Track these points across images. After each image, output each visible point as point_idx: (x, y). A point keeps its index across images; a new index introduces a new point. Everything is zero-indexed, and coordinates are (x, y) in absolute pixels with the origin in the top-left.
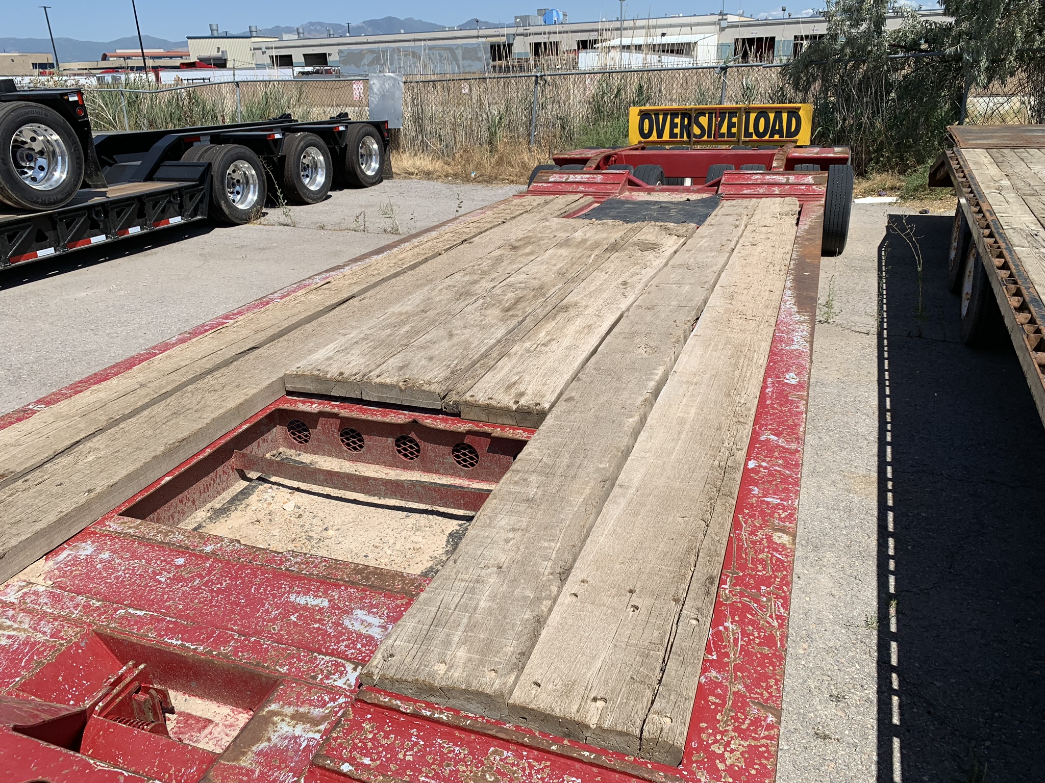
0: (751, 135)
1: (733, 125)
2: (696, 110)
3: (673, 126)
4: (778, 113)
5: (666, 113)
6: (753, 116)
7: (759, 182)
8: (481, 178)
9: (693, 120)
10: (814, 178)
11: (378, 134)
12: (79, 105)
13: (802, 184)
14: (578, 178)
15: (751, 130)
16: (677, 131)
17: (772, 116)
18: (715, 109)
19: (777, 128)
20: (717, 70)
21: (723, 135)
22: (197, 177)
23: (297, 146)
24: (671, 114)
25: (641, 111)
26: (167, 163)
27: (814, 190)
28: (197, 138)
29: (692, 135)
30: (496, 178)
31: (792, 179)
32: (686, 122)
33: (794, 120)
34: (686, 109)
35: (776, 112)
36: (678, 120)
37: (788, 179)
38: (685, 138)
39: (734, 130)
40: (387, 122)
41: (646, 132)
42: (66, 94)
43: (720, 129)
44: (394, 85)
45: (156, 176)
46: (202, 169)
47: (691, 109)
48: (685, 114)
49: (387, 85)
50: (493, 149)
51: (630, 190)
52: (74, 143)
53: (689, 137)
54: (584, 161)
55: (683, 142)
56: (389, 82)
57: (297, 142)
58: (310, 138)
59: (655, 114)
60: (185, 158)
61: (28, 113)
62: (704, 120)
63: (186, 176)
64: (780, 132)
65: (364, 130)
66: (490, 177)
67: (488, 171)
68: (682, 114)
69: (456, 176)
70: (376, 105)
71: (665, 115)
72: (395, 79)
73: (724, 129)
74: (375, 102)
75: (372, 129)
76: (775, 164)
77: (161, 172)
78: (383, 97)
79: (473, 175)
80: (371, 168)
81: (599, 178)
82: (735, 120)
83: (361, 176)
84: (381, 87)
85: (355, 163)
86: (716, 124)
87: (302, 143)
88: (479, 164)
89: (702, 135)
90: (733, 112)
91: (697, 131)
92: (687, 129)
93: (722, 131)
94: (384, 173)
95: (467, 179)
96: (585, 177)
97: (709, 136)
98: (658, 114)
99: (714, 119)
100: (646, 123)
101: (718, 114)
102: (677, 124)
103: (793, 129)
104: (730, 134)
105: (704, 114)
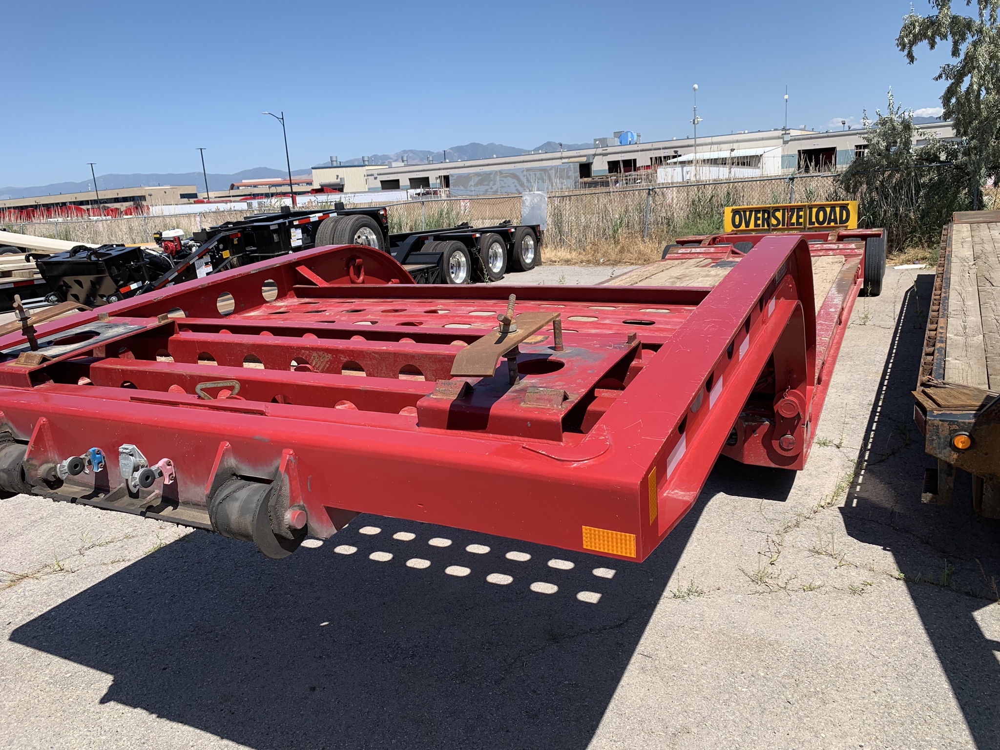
0: (814, 223)
1: (801, 217)
2: (773, 207)
3: (757, 219)
4: (833, 208)
5: (751, 210)
6: (814, 210)
7: (819, 248)
8: (608, 263)
9: (771, 214)
10: (856, 245)
11: (534, 234)
12: (385, 216)
13: (848, 249)
14: (698, 250)
15: (814, 220)
16: (760, 222)
17: (828, 210)
18: (787, 206)
19: (833, 218)
20: (787, 180)
21: (793, 224)
22: (436, 261)
23: (488, 242)
24: (755, 211)
25: (733, 210)
26: (412, 253)
27: (856, 252)
28: (426, 238)
29: (771, 225)
30: (620, 262)
31: (841, 246)
32: (766, 216)
33: (844, 212)
34: (766, 207)
35: (831, 207)
36: (760, 215)
37: (838, 246)
38: (766, 227)
39: (801, 220)
40: (539, 225)
41: (737, 224)
42: (379, 210)
43: (791, 220)
44: (541, 200)
45: (407, 261)
46: (438, 256)
47: (769, 208)
48: (765, 210)
49: (536, 200)
50: (617, 242)
51: (732, 257)
52: (381, 239)
53: (768, 226)
54: (699, 242)
55: (765, 229)
56: (537, 198)
57: (488, 239)
58: (495, 237)
59: (743, 211)
60: (423, 250)
61: (363, 221)
62: (779, 214)
63: (428, 260)
64: (835, 221)
65: (526, 231)
66: (615, 261)
67: (613, 257)
68: (763, 211)
69: (589, 262)
70: (527, 214)
71: (751, 212)
72: (542, 196)
73: (794, 220)
74: (527, 212)
75: (530, 230)
76: (829, 238)
77: (409, 259)
78: (533, 208)
79: (601, 261)
80: (529, 258)
81: (712, 250)
82: (801, 213)
83: (523, 263)
84: (531, 201)
85: (520, 254)
86: (788, 217)
87: (491, 240)
88: (606, 252)
89: (778, 224)
90: (800, 208)
91: (774, 222)
92: (768, 221)
93: (792, 222)
94: (537, 262)
95: (597, 263)
96: (703, 250)
97: (783, 225)
98: (746, 211)
99: (786, 213)
100: (737, 217)
101: (789, 210)
102: (760, 217)
103: (844, 218)
104: (798, 223)
105: (779, 210)
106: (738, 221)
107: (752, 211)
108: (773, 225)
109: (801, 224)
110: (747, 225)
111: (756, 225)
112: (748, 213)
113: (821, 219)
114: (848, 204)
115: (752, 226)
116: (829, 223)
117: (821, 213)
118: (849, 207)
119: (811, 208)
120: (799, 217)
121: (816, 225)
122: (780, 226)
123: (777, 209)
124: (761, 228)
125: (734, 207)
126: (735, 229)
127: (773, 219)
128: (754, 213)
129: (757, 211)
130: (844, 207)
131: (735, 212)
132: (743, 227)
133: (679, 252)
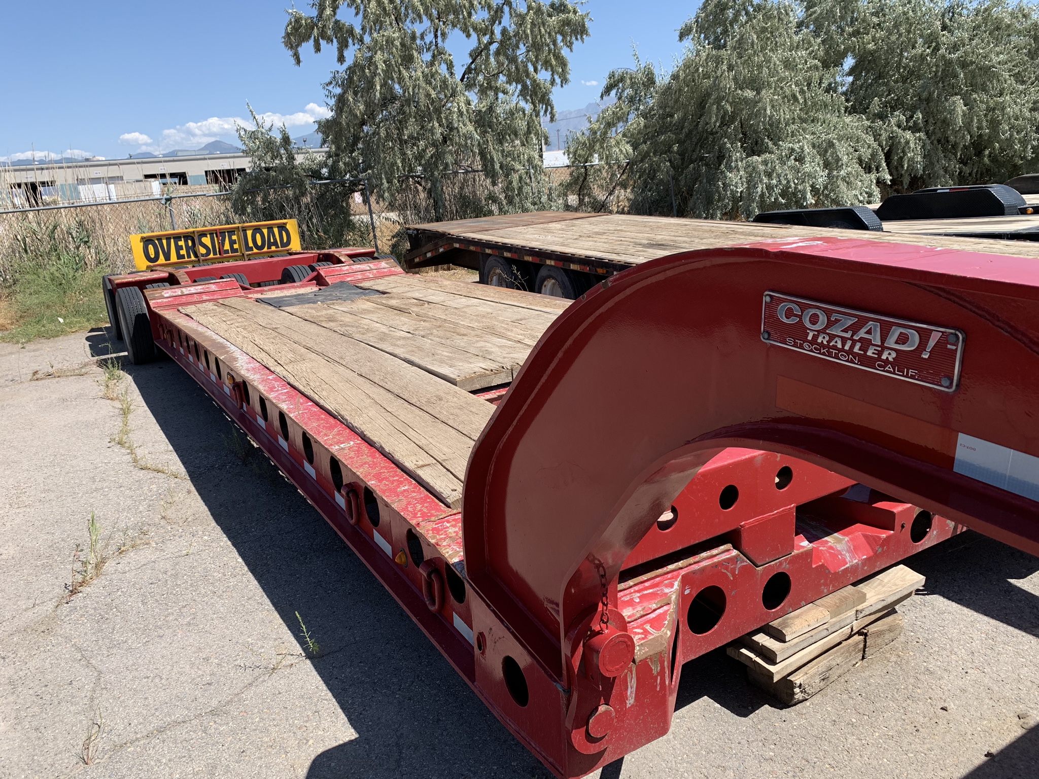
1: (234, 242)
2: (198, 232)
3: (178, 248)
4: (270, 228)
5: (168, 237)
9: (196, 241)
10: (381, 264)
15: (251, 244)
16: (183, 252)
17: (265, 231)
18: (216, 230)
19: (272, 241)
20: (163, 202)
21: (227, 252)
24: (174, 238)
25: (142, 238)
27: (394, 271)
29: (199, 255)
31: (368, 266)
32: (190, 244)
33: (284, 233)
34: (188, 233)
35: (268, 228)
38: (193, 258)
39: (236, 246)
41: (153, 256)
43: (223, 246)
47: (194, 232)
48: (187, 237)
53: (196, 255)
55: (192, 261)
68: (184, 237)
71: (168, 239)
73: (227, 246)
76: (342, 259)
81: (213, 288)
86: (219, 243)
89: (208, 253)
90: (231, 231)
91: (203, 251)
92: (193, 249)
96: (199, 288)
97: (215, 254)
98: (161, 239)
99: (216, 238)
100: (151, 248)
101: (218, 234)
102: (182, 246)
103: (285, 241)
104: (234, 250)
105: (205, 235)
106: (153, 253)
107: (170, 238)
108: (203, 255)
109: (236, 251)
110: (167, 257)
111: (180, 256)
112: (164, 242)
113: (259, 243)
114: (285, 224)
115: (174, 258)
116: (269, 248)
117: (258, 236)
118: (288, 227)
119: (244, 230)
120: (232, 243)
121: (255, 251)
122: (212, 256)
123: (203, 234)
124: (186, 259)
125: (145, 235)
126: (152, 264)
127: (200, 247)
128: (172, 240)
129: (177, 238)
130: (282, 227)
131: (147, 241)
132: (162, 260)
133: (166, 295)
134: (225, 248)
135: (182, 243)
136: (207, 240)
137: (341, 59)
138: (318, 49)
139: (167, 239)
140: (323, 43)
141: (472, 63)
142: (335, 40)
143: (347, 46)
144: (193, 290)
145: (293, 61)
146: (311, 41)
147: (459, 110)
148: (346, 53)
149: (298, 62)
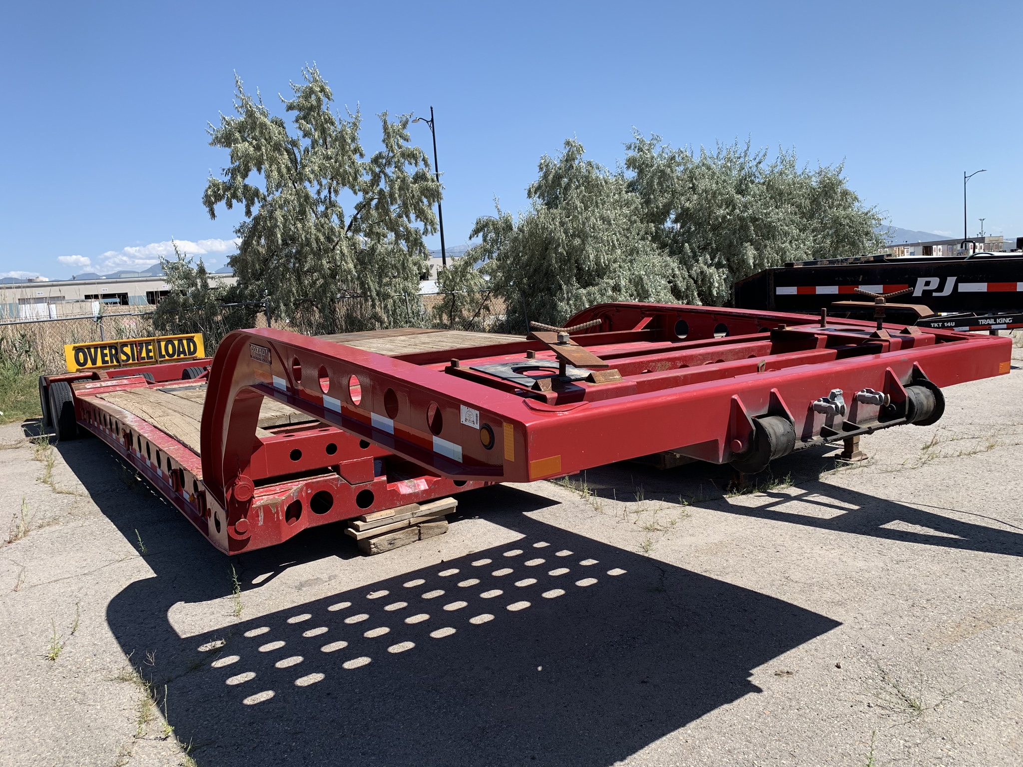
0: (164, 356)
1: (150, 351)
2: (120, 343)
3: (104, 355)
4: (180, 340)
5: (96, 347)
6: (163, 344)
15: (164, 353)
17: (176, 343)
18: (135, 341)
19: (181, 350)
20: (95, 320)
21: (144, 358)
25: (75, 347)
29: (121, 360)
32: (114, 352)
33: (191, 344)
35: (178, 340)
38: (115, 363)
39: (151, 354)
41: (82, 362)
43: (141, 354)
47: (117, 343)
53: (118, 361)
55: (114, 366)
64: (184, 352)
73: (144, 354)
81: (125, 382)
82: (150, 347)
86: (137, 352)
89: (128, 359)
90: (148, 342)
91: (124, 357)
92: (116, 356)
96: (114, 382)
97: (133, 360)
98: (90, 348)
99: (135, 348)
100: (81, 355)
101: (137, 345)
102: (107, 354)
103: (192, 350)
104: (149, 357)
105: (126, 346)
106: (83, 359)
107: (98, 348)
108: (123, 361)
109: (151, 358)
110: (94, 362)
111: (104, 362)
112: (92, 350)
113: (171, 352)
114: (193, 337)
115: (99, 363)
116: (179, 355)
117: (170, 347)
118: (195, 339)
119: (159, 341)
120: (148, 351)
121: (167, 358)
122: (131, 361)
123: (125, 345)
124: (110, 364)
125: (76, 345)
126: (81, 368)
127: (122, 355)
128: (99, 349)
129: (103, 347)
130: (190, 340)
131: (78, 350)
132: (89, 364)
133: (88, 387)
134: (142, 356)
135: (107, 351)
136: (127, 350)
137: (248, 213)
138: (230, 206)
139: (95, 348)
140: (234, 201)
141: (357, 214)
142: (244, 200)
143: (253, 203)
144: (109, 383)
145: (209, 216)
146: (224, 202)
147: (341, 252)
148: (252, 209)
149: (213, 215)
